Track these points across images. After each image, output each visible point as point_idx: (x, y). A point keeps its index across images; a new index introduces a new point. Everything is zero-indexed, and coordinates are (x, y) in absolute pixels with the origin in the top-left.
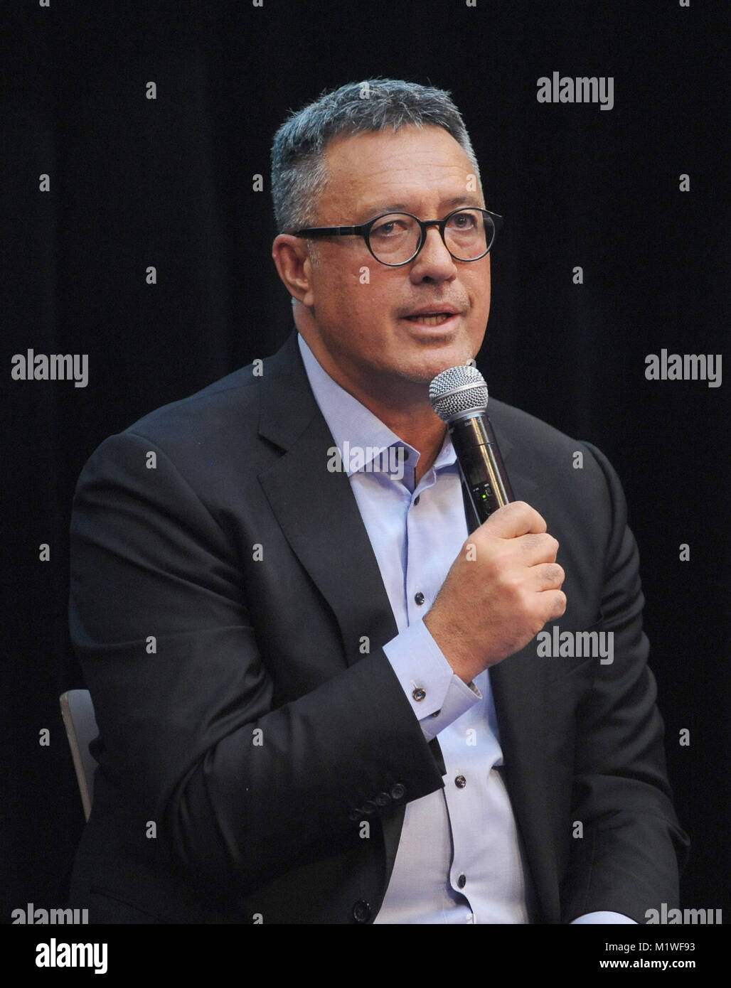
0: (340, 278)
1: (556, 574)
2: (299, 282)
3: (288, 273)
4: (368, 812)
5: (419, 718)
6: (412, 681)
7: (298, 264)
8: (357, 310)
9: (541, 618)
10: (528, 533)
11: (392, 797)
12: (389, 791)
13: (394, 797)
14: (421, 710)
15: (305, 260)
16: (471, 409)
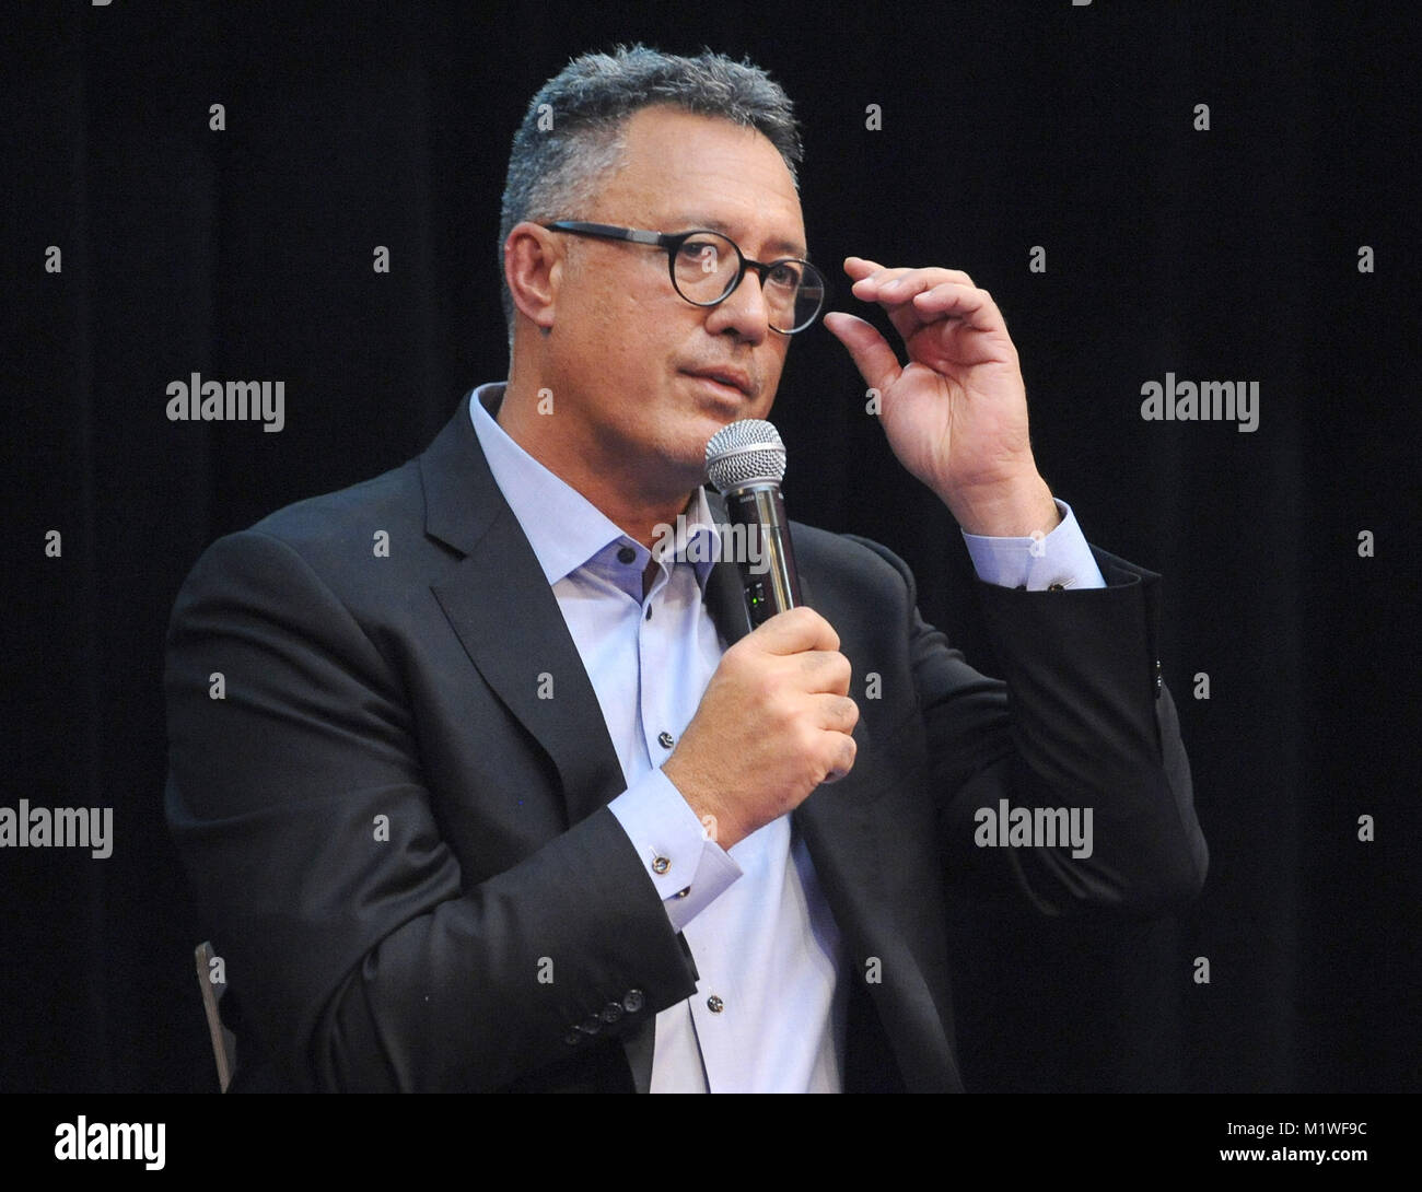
0: (609, 297)
1: (847, 709)
2: (536, 291)
3: (521, 276)
4: (591, 1032)
5: (662, 898)
6: (651, 847)
7: (540, 267)
8: (624, 344)
9: (824, 764)
10: (812, 649)
11: (625, 1009)
12: (621, 1001)
13: (628, 1009)
14: (665, 887)
15: (552, 264)
16: (758, 478)
